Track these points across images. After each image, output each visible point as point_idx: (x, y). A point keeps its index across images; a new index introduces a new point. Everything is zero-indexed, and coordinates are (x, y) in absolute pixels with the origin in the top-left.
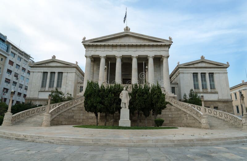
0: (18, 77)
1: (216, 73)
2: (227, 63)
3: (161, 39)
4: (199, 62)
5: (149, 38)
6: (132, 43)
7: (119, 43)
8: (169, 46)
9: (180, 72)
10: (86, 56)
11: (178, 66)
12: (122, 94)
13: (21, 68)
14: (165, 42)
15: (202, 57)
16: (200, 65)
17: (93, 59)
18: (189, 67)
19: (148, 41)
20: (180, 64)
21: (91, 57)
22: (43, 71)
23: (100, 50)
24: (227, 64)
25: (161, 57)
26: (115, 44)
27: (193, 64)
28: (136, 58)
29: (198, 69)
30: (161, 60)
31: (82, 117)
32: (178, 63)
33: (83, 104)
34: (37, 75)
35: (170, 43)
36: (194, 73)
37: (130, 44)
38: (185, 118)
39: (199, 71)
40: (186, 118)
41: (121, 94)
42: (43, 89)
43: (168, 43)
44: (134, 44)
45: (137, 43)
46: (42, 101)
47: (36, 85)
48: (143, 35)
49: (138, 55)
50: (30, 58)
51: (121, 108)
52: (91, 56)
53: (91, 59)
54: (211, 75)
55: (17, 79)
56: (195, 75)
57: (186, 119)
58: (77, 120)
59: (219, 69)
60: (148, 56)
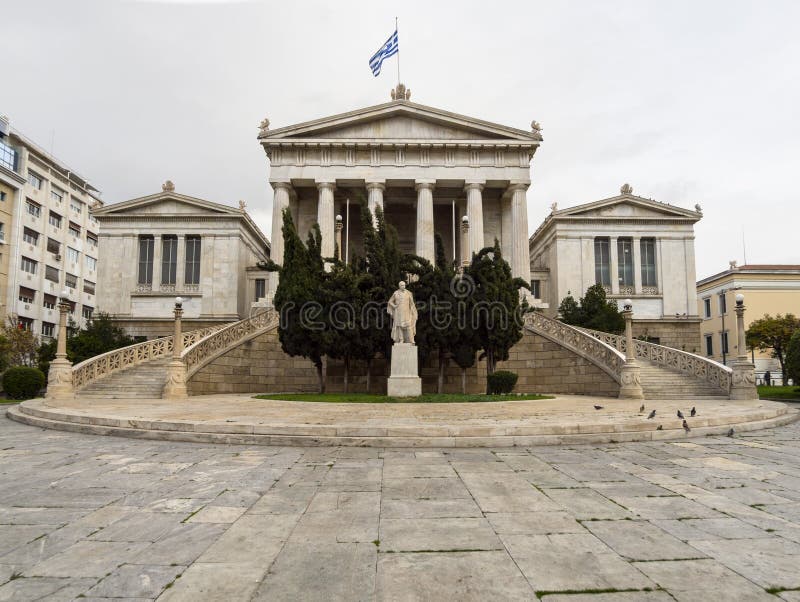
0: (61, 253)
1: (660, 239)
2: (697, 207)
3: (507, 129)
4: (616, 205)
5: (470, 125)
6: (418, 141)
7: (377, 141)
8: (530, 151)
9: (558, 234)
10: (272, 184)
11: (551, 215)
12: (394, 302)
13: (64, 223)
14: (518, 137)
15: (626, 190)
16: (616, 213)
17: (294, 193)
18: (585, 220)
19: (466, 136)
20: (559, 208)
21: (290, 187)
22: (137, 232)
23: (315, 162)
24: (694, 210)
25: (504, 186)
26: (362, 142)
27: (598, 210)
28: (429, 188)
29: (611, 227)
30: (506, 195)
31: (273, 371)
32: (554, 207)
33: (275, 332)
34: (122, 246)
35: (535, 143)
36: (597, 239)
37: (411, 142)
38: (572, 369)
39: (614, 232)
40: (575, 370)
41: (391, 302)
42: (144, 290)
43: (527, 143)
44: (423, 142)
45: (432, 141)
46: (145, 325)
47: (120, 276)
48: (450, 115)
49: (437, 181)
50: (90, 191)
51: (392, 342)
52: (289, 181)
53: (289, 191)
54: (646, 242)
55: (58, 259)
56: (602, 243)
57: (574, 373)
58: (262, 380)
59: (671, 228)
60: (467, 182)
